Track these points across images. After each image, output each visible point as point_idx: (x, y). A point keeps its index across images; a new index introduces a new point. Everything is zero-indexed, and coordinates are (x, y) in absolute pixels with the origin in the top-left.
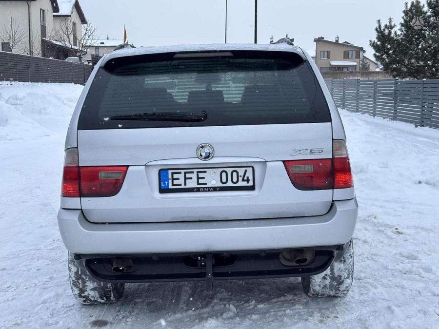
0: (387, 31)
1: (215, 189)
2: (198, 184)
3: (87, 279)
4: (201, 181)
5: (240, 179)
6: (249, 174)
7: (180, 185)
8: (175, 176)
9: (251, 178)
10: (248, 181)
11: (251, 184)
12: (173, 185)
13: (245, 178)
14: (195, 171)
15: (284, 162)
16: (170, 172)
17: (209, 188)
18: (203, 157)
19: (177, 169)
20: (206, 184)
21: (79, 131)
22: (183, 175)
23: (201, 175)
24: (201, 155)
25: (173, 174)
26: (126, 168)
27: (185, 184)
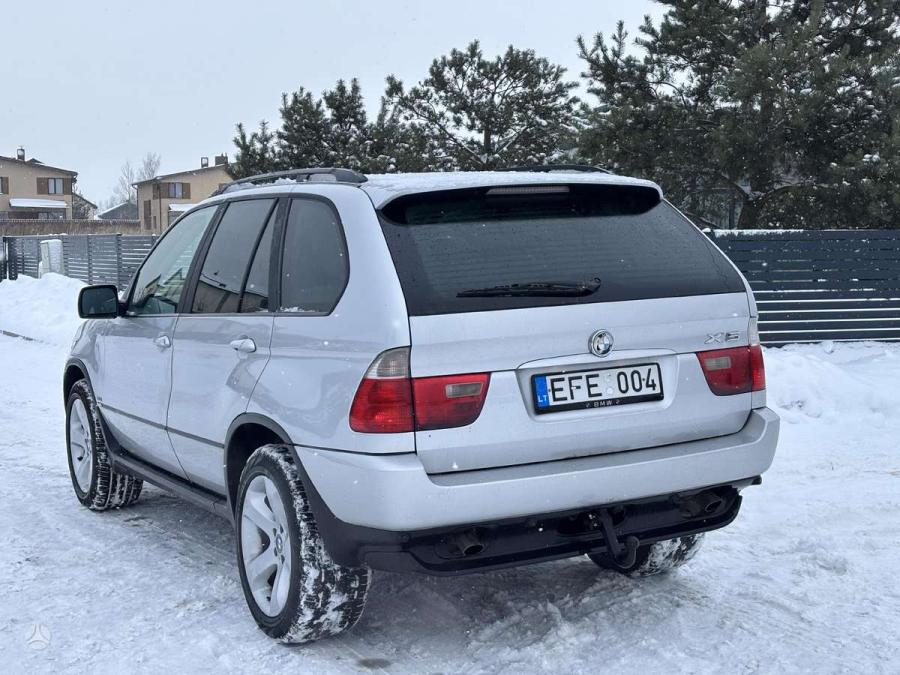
0: (258, 146)
1: (615, 402)
2: (590, 395)
3: (333, 590)
4: (594, 391)
5: (644, 383)
6: (654, 376)
7: (565, 399)
8: (557, 385)
9: (657, 382)
10: (653, 386)
11: (657, 390)
12: (555, 399)
13: (650, 383)
14: (584, 375)
15: (696, 353)
16: (548, 379)
17: (606, 401)
18: (601, 352)
19: (557, 374)
20: (600, 395)
21: (411, 318)
22: (567, 381)
23: (592, 381)
24: (598, 349)
25: (553, 381)
26: (485, 376)
27: (572, 398)
